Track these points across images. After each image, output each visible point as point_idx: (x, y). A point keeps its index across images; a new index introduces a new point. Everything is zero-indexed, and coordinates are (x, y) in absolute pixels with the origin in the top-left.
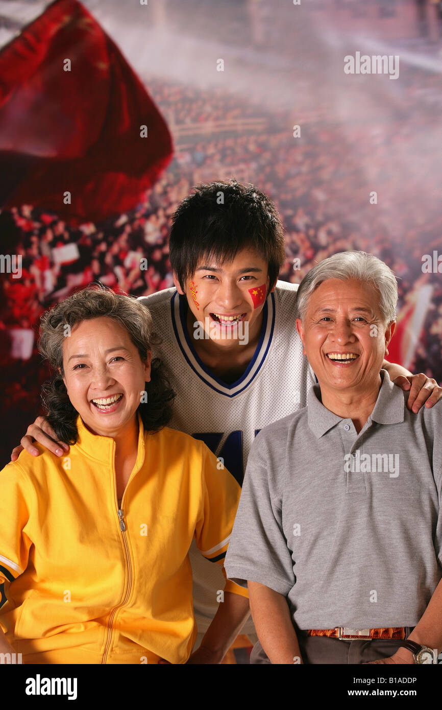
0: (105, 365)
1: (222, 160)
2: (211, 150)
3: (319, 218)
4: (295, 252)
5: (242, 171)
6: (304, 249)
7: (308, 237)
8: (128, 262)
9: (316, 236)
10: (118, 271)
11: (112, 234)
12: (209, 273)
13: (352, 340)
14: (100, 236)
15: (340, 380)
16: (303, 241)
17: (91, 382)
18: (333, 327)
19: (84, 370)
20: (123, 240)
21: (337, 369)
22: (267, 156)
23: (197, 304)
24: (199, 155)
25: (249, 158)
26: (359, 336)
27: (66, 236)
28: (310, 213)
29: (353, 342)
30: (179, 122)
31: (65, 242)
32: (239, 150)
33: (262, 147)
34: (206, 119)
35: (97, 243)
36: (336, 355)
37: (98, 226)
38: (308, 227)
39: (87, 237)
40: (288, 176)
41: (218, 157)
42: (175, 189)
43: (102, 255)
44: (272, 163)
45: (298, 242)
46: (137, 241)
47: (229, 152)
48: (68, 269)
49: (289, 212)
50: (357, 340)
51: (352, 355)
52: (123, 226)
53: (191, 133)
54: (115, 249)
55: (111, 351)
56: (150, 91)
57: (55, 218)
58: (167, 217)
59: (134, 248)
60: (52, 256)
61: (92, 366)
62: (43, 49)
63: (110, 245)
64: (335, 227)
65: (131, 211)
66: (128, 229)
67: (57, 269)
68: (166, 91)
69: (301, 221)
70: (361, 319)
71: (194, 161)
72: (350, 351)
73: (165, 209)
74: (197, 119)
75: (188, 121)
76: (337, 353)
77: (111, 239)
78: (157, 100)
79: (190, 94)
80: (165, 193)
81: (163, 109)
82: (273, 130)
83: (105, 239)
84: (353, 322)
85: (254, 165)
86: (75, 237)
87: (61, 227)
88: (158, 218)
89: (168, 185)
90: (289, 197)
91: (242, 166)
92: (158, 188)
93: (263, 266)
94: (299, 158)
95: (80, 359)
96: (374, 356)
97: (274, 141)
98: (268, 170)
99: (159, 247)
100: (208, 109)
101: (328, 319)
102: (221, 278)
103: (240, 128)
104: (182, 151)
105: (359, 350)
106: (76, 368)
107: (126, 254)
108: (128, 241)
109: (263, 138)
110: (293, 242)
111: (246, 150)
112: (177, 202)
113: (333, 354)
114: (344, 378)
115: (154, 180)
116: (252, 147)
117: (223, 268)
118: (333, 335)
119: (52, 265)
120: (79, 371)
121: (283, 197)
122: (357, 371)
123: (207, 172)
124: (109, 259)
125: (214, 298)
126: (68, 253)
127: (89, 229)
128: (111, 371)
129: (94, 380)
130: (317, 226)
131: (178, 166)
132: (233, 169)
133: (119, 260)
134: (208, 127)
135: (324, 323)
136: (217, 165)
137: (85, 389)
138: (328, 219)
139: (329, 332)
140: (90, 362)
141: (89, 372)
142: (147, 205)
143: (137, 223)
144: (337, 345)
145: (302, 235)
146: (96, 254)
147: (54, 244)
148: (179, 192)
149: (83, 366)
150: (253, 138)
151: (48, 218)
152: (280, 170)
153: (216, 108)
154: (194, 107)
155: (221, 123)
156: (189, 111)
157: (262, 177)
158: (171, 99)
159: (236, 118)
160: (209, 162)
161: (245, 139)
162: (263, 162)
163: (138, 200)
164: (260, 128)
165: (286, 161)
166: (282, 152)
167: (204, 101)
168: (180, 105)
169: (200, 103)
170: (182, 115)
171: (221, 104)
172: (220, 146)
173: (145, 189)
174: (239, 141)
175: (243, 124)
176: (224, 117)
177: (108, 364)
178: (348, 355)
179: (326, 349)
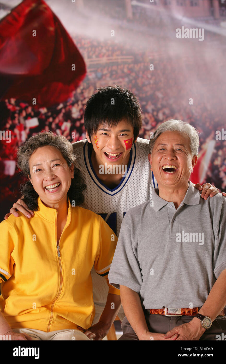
0: (50, 168)
1: (111, 77)
2: (105, 72)
3: (159, 106)
4: (147, 123)
5: (121, 82)
6: (151, 122)
7: (153, 116)
8: (63, 128)
9: (157, 115)
10: (58, 131)
11: (55, 113)
12: (104, 132)
13: (175, 159)
14: (50, 114)
15: (168, 181)
16: (151, 118)
17: (44, 177)
18: (165, 153)
19: (40, 172)
20: (61, 116)
22: (133, 75)
23: (98, 147)
24: (99, 74)
25: (124, 76)
26: (178, 158)
27: (33, 114)
28: (155, 104)
30: (89, 57)
31: (32, 117)
32: (119, 72)
33: (131, 70)
34: (103, 56)
35: (48, 117)
37: (48, 109)
38: (153, 110)
39: (43, 114)
40: (144, 85)
41: (109, 75)
42: (87, 91)
43: (50, 124)
44: (136, 78)
45: (148, 118)
46: (68, 117)
47: (114, 73)
48: (33, 130)
49: (144, 103)
50: (177, 159)
51: (174, 166)
52: (61, 109)
53: (95, 63)
54: (57, 121)
55: (53, 161)
56: (75, 42)
57: (27, 105)
58: (83, 105)
59: (66, 121)
60: (25, 124)
61: (44, 169)
63: (54, 119)
64: (167, 111)
65: (65, 102)
66: (63, 111)
67: (28, 130)
68: (83, 42)
69: (150, 108)
70: (179, 150)
71: (97, 77)
73: (82, 101)
74: (99, 56)
75: (94, 57)
77: (55, 115)
78: (78, 46)
79: (95, 44)
80: (82, 93)
81: (81, 51)
82: (136, 62)
83: (52, 116)
84: (176, 151)
85: (126, 80)
86: (37, 114)
87: (30, 109)
88: (78, 105)
89: (84, 89)
90: (144, 95)
91: (121, 80)
92: (79, 90)
93: (131, 129)
94: (149, 76)
95: (38, 166)
96: (185, 168)
97: (137, 68)
98: (133, 82)
99: (79, 120)
100: (104, 51)
101: (163, 149)
102: (110, 134)
103: (120, 61)
104: (91, 72)
105: (178, 164)
107: (62, 123)
108: (63, 117)
109: (132, 65)
110: (146, 118)
111: (123, 72)
112: (88, 97)
114: (170, 180)
115: (77, 86)
116: (126, 70)
117: (112, 129)
118: (165, 156)
119: (25, 128)
120: (38, 172)
121: (141, 95)
123: (103, 82)
124: (53, 126)
125: (107, 144)
126: (33, 122)
127: (44, 111)
128: (53, 171)
129: (45, 176)
130: (158, 111)
131: (88, 80)
132: (116, 81)
133: (59, 127)
134: (104, 60)
135: (162, 151)
136: (108, 79)
137: (41, 181)
138: (163, 107)
139: (163, 155)
140: (43, 168)
141: (42, 173)
142: (73, 99)
143: (68, 108)
144: (167, 160)
145: (150, 115)
146: (47, 123)
147: (26, 118)
148: (89, 93)
149: (40, 170)
150: (126, 66)
151: (23, 105)
152: (139, 82)
153: (108, 50)
154: (97, 50)
155: (111, 58)
156: (95, 52)
157: (130, 85)
158: (86, 46)
159: (118, 55)
160: (104, 77)
161: (122, 66)
162: (131, 78)
163: (69, 96)
164: (130, 61)
165: (143, 77)
166: (141, 73)
167: (102, 47)
168: (90, 49)
169: (100, 48)
170: (91, 54)
171: (110, 48)
172: (110, 70)
173: (72, 91)
174: (119, 67)
175: (121, 59)
176: (112, 55)
177: (52, 168)
178: (172, 166)
179: (162, 164)
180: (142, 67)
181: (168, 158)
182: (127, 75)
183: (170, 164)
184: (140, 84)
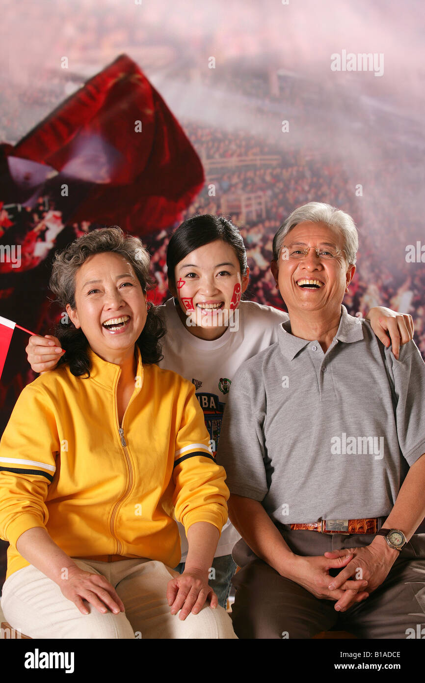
0: (116, 289)
1: (244, 189)
2: (235, 180)
5: (260, 197)
10: (158, 276)
11: (154, 245)
13: (319, 268)
15: (307, 303)
17: (104, 303)
18: (304, 258)
19: (98, 294)
21: (305, 293)
22: (281, 185)
24: (225, 184)
25: (266, 186)
26: (325, 266)
29: (319, 270)
30: (209, 157)
32: (258, 180)
33: (276, 178)
34: (232, 155)
36: (305, 281)
41: (240, 186)
44: (284, 191)
47: (249, 182)
50: (323, 268)
51: (318, 282)
52: (163, 239)
53: (219, 166)
54: (156, 258)
55: (121, 277)
56: (187, 132)
61: (104, 291)
62: (102, 98)
65: (169, 227)
68: (200, 132)
70: (327, 253)
71: (220, 189)
72: (318, 278)
74: (224, 155)
75: (217, 156)
76: (306, 279)
77: (153, 250)
78: (192, 140)
79: (219, 135)
81: (196, 147)
82: (285, 165)
84: (321, 255)
85: (269, 193)
89: (200, 207)
91: (260, 193)
92: (192, 210)
94: (306, 188)
95: (94, 284)
96: (336, 285)
97: (286, 174)
98: (281, 196)
100: (233, 147)
101: (299, 252)
103: (258, 163)
104: (211, 180)
105: (324, 278)
106: (89, 293)
109: (278, 171)
111: (263, 180)
113: (302, 280)
114: (310, 301)
115: (188, 204)
116: (268, 178)
118: (303, 263)
120: (93, 296)
122: (322, 297)
123: (231, 197)
128: (121, 294)
129: (107, 302)
131: (207, 192)
132: (252, 196)
133: (159, 267)
134: (233, 162)
135: (296, 255)
136: (240, 192)
137: (99, 311)
139: (300, 261)
140: (102, 287)
141: (101, 296)
144: (307, 271)
149: (95, 291)
150: (269, 171)
152: (290, 196)
153: (239, 146)
154: (222, 145)
155: (243, 158)
156: (218, 149)
157: (276, 202)
158: (204, 139)
159: (255, 154)
160: (233, 189)
161: (262, 171)
162: (277, 190)
163: (176, 219)
164: (275, 163)
165: (296, 189)
166: (293, 182)
167: (230, 142)
168: (210, 144)
169: (227, 142)
170: (212, 152)
171: (244, 143)
172: (242, 177)
173: (181, 210)
174: (258, 173)
175: (261, 160)
176: (246, 154)
177: (118, 289)
178: (315, 281)
179: (296, 276)
180: (295, 173)
181: (309, 267)
182: (271, 186)
183: (312, 277)
184: (291, 201)
